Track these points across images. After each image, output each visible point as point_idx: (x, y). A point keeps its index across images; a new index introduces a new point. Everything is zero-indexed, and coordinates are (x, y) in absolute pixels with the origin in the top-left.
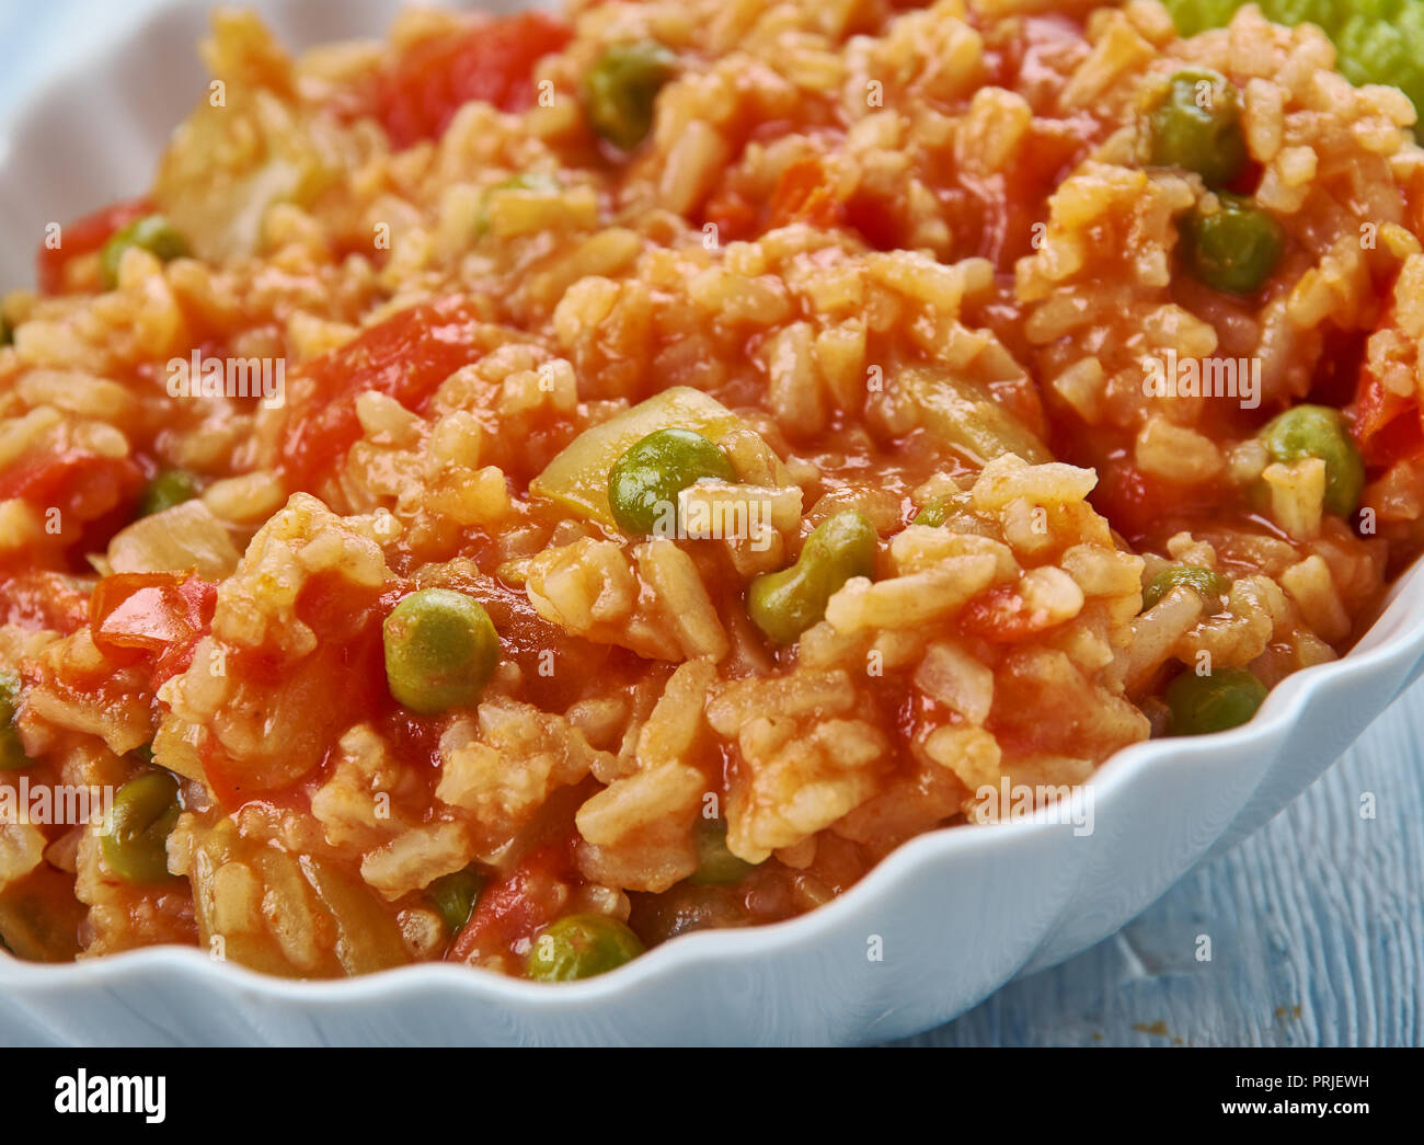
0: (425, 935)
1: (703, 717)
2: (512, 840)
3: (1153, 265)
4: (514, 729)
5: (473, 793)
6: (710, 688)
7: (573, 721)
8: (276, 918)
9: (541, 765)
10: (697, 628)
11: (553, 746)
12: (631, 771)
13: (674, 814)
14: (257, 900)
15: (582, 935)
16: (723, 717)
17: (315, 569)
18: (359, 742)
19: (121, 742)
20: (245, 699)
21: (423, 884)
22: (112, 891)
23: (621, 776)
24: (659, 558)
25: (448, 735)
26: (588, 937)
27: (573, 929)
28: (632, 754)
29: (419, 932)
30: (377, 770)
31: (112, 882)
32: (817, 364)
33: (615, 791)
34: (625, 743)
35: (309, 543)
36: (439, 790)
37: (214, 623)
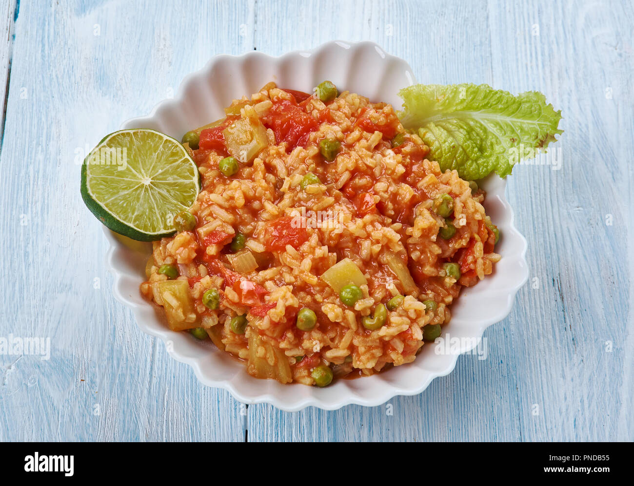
1: (352, 340)
2: (313, 354)
3: (434, 238)
5: (309, 348)
6: (354, 336)
7: (328, 336)
9: (322, 344)
10: (353, 326)
11: (324, 340)
12: (337, 347)
13: (343, 357)
14: (265, 354)
16: (356, 342)
17: (287, 306)
18: (290, 335)
19: (240, 313)
21: (296, 356)
23: (335, 348)
24: (350, 315)
25: (306, 336)
26: (325, 374)
27: (322, 371)
28: (337, 344)
29: (292, 362)
30: (293, 341)
31: (231, 332)
32: (371, 250)
33: (334, 350)
34: (336, 342)
35: (286, 300)
36: (303, 345)
37: (268, 313)
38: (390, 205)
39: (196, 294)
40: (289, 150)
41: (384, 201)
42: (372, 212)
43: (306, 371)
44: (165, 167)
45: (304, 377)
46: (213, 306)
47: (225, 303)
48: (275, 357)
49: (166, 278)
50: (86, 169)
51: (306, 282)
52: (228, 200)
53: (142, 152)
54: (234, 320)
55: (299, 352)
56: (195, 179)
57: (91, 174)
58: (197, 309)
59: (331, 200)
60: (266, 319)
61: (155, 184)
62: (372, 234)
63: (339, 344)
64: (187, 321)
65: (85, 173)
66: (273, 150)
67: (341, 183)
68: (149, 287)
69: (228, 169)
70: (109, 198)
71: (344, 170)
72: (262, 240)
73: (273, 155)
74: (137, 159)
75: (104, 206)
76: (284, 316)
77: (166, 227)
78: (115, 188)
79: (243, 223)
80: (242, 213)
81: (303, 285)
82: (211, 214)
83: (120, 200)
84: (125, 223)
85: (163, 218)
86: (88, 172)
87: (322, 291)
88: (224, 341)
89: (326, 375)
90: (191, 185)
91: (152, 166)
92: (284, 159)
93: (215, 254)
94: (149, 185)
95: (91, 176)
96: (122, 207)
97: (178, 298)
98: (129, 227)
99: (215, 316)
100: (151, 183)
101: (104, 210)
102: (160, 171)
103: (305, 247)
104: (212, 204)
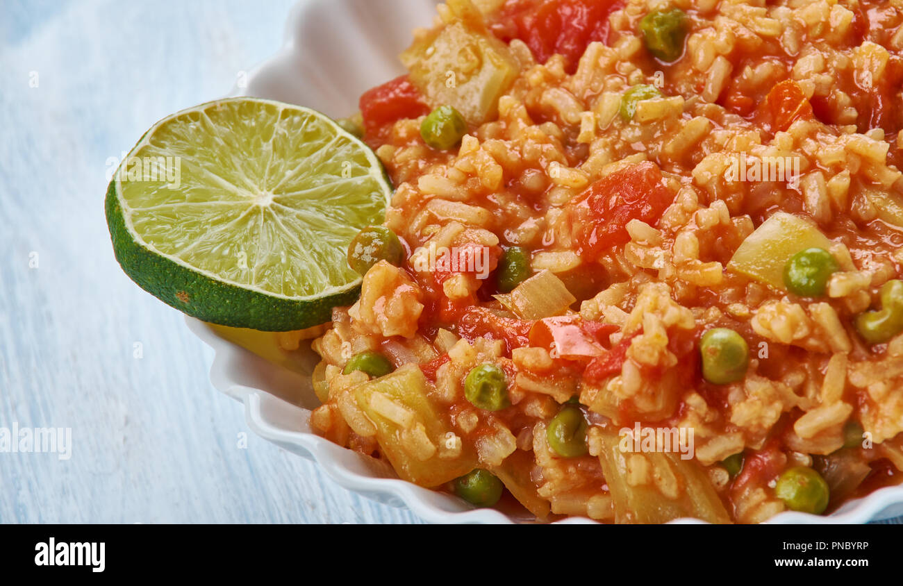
0: (723, 480)
1: (847, 378)
2: (764, 440)
4: (764, 391)
5: (749, 421)
6: (849, 366)
7: (788, 384)
8: (660, 479)
9: (778, 406)
10: (839, 340)
11: (780, 396)
12: (816, 405)
13: (839, 424)
14: (650, 472)
15: (803, 479)
16: (858, 379)
17: (669, 326)
18: (695, 400)
19: (562, 398)
20: (648, 389)
21: (723, 459)
22: (556, 462)
23: (812, 408)
24: (824, 313)
25: (734, 394)
26: (807, 480)
27: (798, 476)
28: (815, 398)
29: (719, 479)
30: (706, 414)
31: (556, 458)
32: (829, 191)
33: (810, 413)
34: (811, 392)
35: (663, 313)
36: (733, 420)
37: (628, 353)
38: (842, 97)
39: (446, 389)
40: (571, 69)
41: (824, 92)
42: (803, 114)
43: (760, 490)
44: (298, 164)
45: (758, 506)
46: (495, 401)
47: (521, 381)
48: (675, 474)
49: (366, 377)
50: (116, 200)
51: (697, 288)
52: (462, 183)
53: (237, 146)
54: (552, 426)
55: (729, 444)
56: (376, 172)
57: (131, 205)
58: (458, 424)
59: (701, 122)
60: (629, 369)
61: (285, 201)
62: (820, 153)
63: (818, 398)
64: (442, 455)
65: (116, 209)
66: (535, 75)
67: (712, 89)
68: (332, 411)
69: (445, 129)
70: (186, 245)
71: (711, 56)
72: (567, 243)
73: (539, 85)
74: (228, 162)
75: (181, 260)
76: (669, 347)
77: (335, 281)
78: (195, 224)
79: (512, 222)
80: (502, 202)
81: (692, 296)
82: (432, 220)
83: (212, 243)
84: (239, 285)
85: (323, 263)
86: (123, 203)
87: (740, 296)
88: (544, 491)
89: (810, 483)
90: (369, 185)
91: (268, 167)
92: (566, 84)
93: (466, 294)
94: (272, 206)
95: (131, 210)
96: (222, 257)
97: (407, 404)
98: (250, 291)
99: (506, 432)
100: (275, 200)
101: (181, 267)
102: (289, 173)
103: (670, 216)
104: (429, 199)
